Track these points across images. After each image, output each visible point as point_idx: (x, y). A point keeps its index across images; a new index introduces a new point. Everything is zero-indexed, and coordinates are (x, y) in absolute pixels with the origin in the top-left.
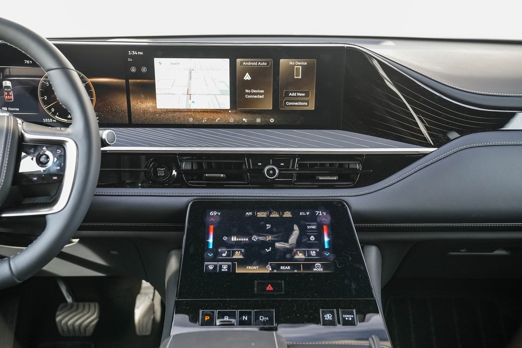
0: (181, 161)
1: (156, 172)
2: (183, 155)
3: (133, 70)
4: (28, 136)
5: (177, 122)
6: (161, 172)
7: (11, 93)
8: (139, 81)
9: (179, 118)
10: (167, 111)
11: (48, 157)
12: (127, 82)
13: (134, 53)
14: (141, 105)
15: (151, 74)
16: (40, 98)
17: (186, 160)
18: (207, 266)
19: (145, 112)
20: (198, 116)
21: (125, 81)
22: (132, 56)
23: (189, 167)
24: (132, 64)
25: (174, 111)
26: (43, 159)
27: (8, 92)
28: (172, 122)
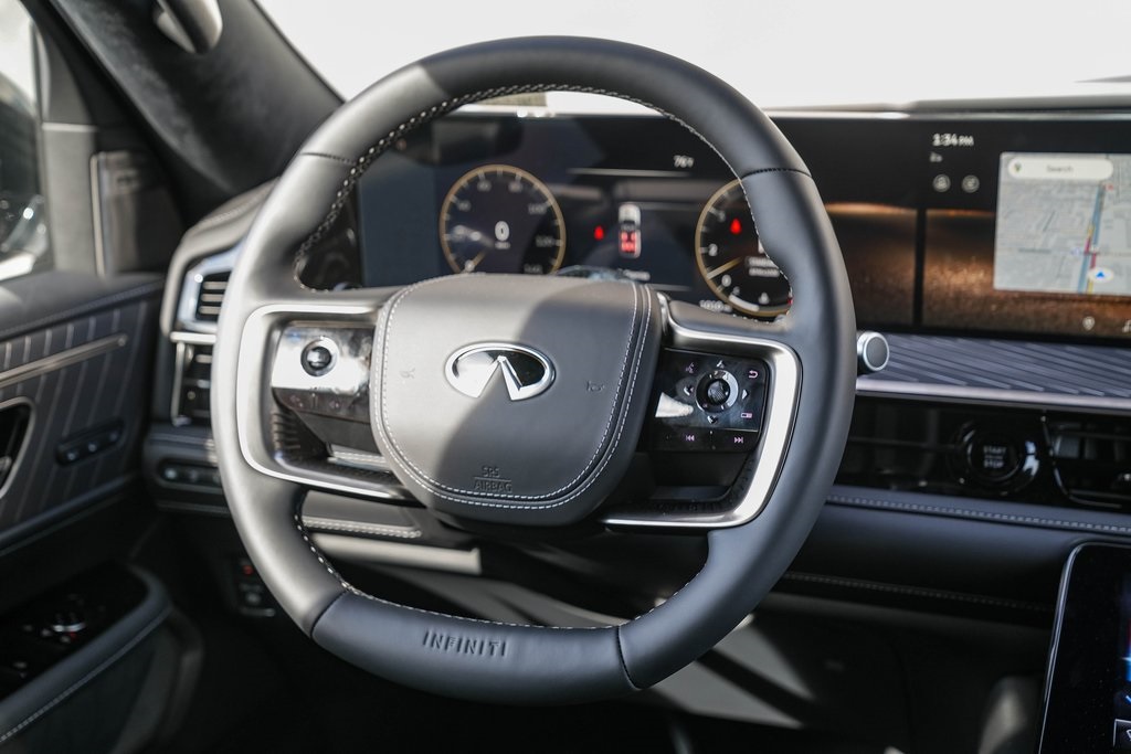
0: (1054, 433)
1: (979, 457)
2: (1060, 415)
3: (942, 184)
4: (684, 334)
5: (1048, 327)
6: (994, 459)
7: (637, 236)
8: (952, 213)
9: (1055, 317)
10: (1023, 297)
11: (726, 387)
12: (921, 217)
13: (950, 140)
14: (951, 278)
15: (988, 198)
16: (700, 251)
17: (1067, 434)
18: (1122, 729)
19: (960, 296)
20: (1110, 313)
21: (913, 213)
22: (941, 150)
23: (1072, 451)
24: (939, 170)
25: (1043, 298)
26: (714, 391)
27: (629, 234)
28: (1033, 328)
